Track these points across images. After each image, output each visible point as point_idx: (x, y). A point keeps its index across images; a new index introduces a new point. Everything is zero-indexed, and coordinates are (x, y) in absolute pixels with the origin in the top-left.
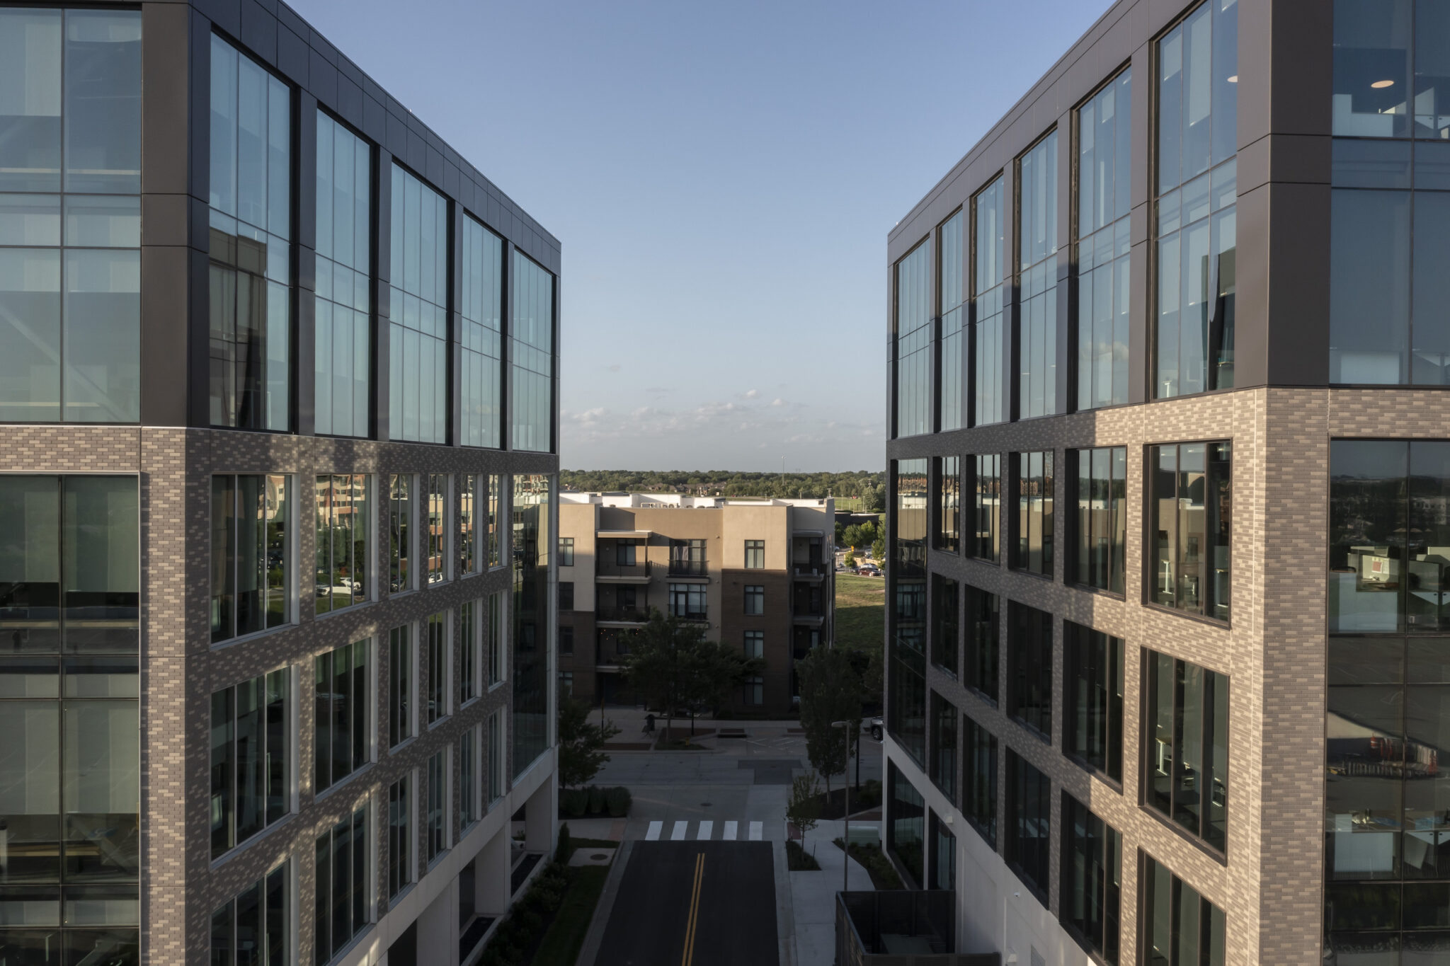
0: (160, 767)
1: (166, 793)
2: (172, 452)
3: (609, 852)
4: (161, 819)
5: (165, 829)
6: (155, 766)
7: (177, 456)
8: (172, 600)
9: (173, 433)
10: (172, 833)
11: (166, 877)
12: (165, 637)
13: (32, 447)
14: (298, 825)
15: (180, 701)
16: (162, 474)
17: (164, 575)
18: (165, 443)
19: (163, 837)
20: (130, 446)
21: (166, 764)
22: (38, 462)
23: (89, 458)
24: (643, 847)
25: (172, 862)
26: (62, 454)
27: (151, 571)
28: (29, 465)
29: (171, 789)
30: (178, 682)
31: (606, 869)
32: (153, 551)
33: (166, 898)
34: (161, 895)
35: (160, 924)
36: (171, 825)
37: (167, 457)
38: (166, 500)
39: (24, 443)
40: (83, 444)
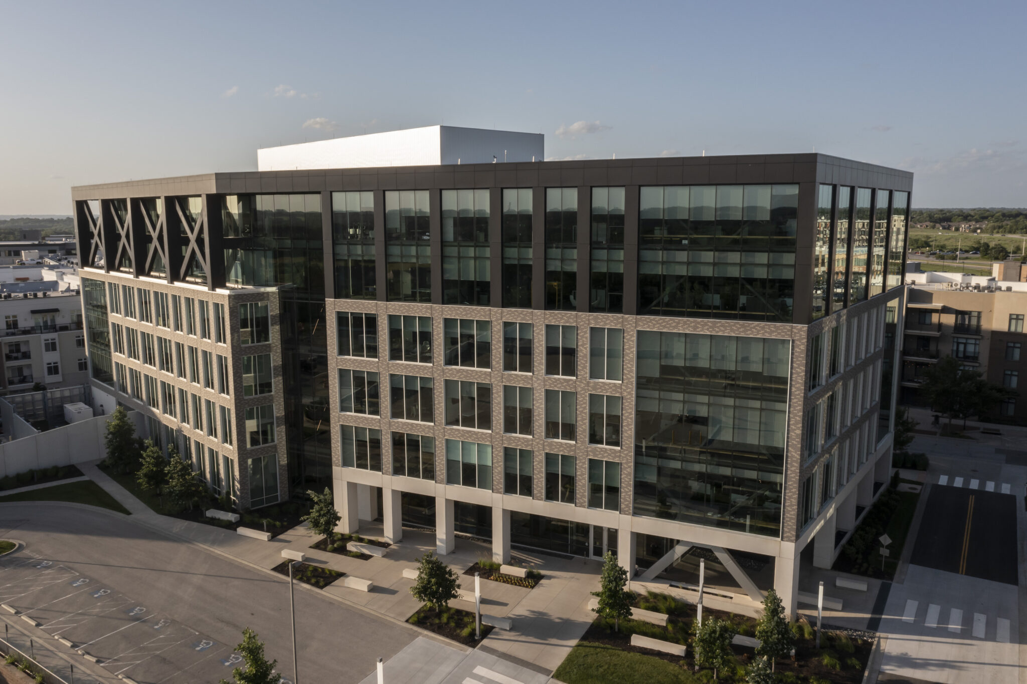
0: (793, 434)
1: (795, 442)
2: (802, 333)
3: (919, 487)
4: (792, 450)
5: (794, 454)
6: (792, 434)
7: (804, 334)
8: (800, 381)
9: (803, 327)
10: (796, 455)
11: (793, 469)
12: (797, 393)
13: (756, 329)
14: (820, 457)
15: (801, 414)
16: (799, 340)
17: (798, 373)
18: (800, 330)
19: (793, 456)
20: (788, 330)
21: (795, 433)
22: (758, 334)
23: (775, 334)
24: (937, 488)
25: (795, 464)
26: (766, 332)
27: (794, 371)
28: (756, 335)
29: (797, 441)
30: (800, 408)
31: (918, 495)
32: (795, 365)
33: (793, 475)
34: (791, 474)
35: (790, 483)
36: (796, 452)
37: (801, 335)
38: (800, 349)
39: (754, 328)
40: (773, 329)
